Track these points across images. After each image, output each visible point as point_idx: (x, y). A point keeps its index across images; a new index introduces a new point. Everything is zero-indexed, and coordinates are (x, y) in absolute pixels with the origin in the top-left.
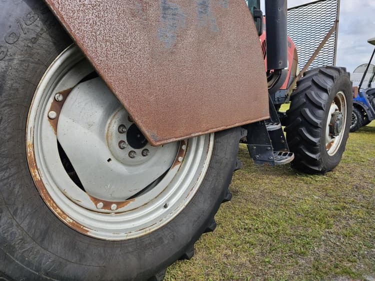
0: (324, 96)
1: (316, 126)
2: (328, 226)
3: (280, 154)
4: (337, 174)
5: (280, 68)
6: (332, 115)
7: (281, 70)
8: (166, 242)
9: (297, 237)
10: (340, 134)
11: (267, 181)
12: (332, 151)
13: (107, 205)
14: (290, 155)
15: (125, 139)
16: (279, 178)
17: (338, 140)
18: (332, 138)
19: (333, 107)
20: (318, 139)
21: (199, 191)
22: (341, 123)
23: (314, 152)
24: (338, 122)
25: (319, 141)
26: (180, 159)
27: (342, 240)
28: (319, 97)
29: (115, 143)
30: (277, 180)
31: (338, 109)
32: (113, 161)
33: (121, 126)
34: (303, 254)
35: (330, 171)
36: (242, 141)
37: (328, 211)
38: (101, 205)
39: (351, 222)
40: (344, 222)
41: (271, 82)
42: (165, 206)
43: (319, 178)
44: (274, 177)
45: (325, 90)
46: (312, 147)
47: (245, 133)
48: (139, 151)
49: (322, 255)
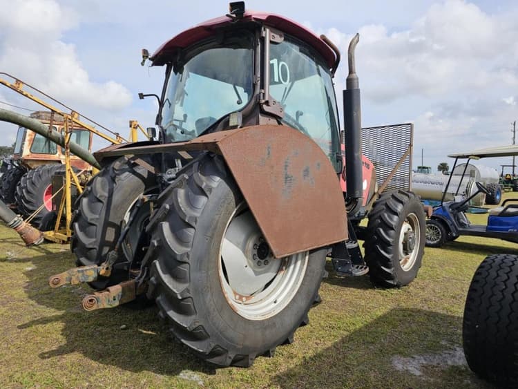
0: (395, 218)
1: (388, 244)
2: (395, 327)
3: (357, 268)
4: (411, 288)
5: (357, 197)
6: (405, 234)
7: (357, 198)
8: (277, 326)
9: (370, 333)
10: (414, 251)
11: (348, 292)
12: (407, 267)
13: (241, 297)
14: (365, 268)
15: (256, 253)
16: (359, 290)
17: (413, 256)
18: (407, 254)
19: (406, 227)
20: (391, 255)
21: (298, 292)
22: (413, 241)
23: (388, 267)
24: (410, 240)
25: (392, 257)
26: (284, 268)
27: (403, 335)
28: (391, 219)
29: (250, 255)
30: (357, 292)
31: (410, 227)
32: (248, 267)
33: (255, 245)
34: (373, 343)
35: (405, 285)
36: (328, 256)
37: (396, 317)
38: (237, 297)
39: (412, 325)
40: (407, 324)
41: (350, 207)
42: (275, 302)
43: (394, 291)
44: (354, 289)
45: (396, 214)
46: (386, 262)
47: (330, 250)
48: (263, 261)
49: (386, 344)
